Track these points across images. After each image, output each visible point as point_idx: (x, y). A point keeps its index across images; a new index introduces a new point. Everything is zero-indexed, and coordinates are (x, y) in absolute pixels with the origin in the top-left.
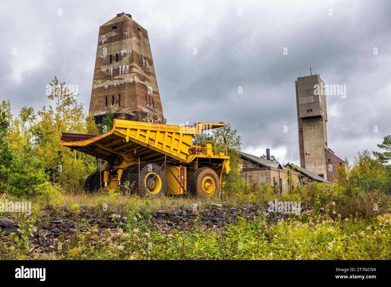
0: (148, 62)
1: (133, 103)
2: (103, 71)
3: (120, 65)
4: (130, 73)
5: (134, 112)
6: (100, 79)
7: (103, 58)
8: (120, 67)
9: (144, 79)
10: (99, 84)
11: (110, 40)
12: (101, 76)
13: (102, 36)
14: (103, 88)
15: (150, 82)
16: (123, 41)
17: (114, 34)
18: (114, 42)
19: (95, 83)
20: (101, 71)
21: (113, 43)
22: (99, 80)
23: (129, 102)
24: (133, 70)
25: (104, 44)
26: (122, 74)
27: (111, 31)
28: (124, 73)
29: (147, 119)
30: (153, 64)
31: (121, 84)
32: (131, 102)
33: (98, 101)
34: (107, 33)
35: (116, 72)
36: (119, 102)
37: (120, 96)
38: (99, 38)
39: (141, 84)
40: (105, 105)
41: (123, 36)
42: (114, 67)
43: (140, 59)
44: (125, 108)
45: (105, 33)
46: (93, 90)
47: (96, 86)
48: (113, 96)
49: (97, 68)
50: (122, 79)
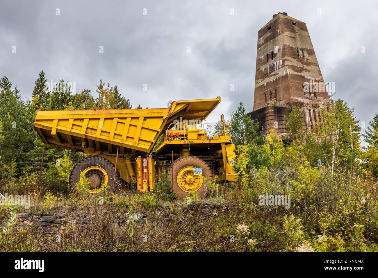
0: (307, 53)
1: (287, 95)
2: (262, 70)
3: (274, 61)
4: (283, 67)
5: (288, 104)
6: (260, 78)
7: (262, 58)
8: (275, 63)
9: (301, 70)
10: (260, 83)
11: (267, 40)
12: (261, 75)
13: (260, 38)
14: (263, 85)
15: (309, 71)
16: (276, 38)
17: (269, 34)
18: (269, 41)
19: (257, 83)
20: (261, 71)
21: (268, 43)
22: (259, 80)
23: (284, 95)
24: (285, 63)
25: (262, 45)
26: (276, 69)
27: (267, 32)
28: (278, 68)
29: (304, 108)
30: (315, 54)
31: (276, 79)
32: (285, 95)
33: (259, 99)
34: (264, 35)
35: (272, 68)
36: (275, 96)
37: (276, 90)
38: (258, 42)
39: (296, 75)
40: (265, 101)
41: (275, 34)
42: (270, 64)
43: (295, 51)
44: (281, 101)
45: (262, 35)
46: (255, 89)
47: (258, 86)
48: (271, 92)
49: (258, 68)
50: (277, 74)
